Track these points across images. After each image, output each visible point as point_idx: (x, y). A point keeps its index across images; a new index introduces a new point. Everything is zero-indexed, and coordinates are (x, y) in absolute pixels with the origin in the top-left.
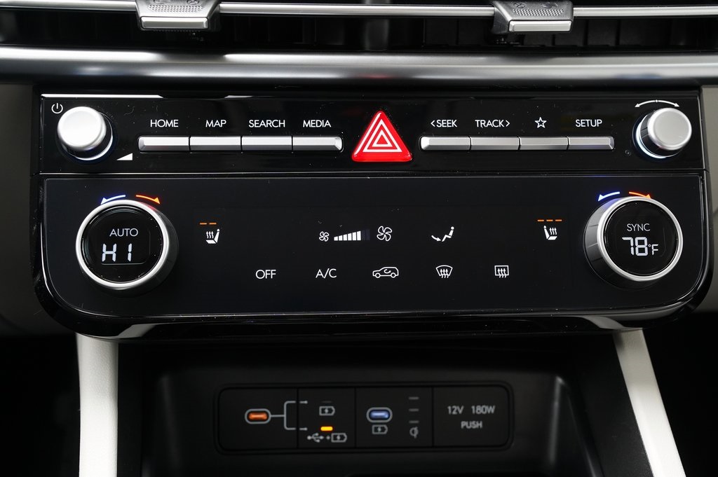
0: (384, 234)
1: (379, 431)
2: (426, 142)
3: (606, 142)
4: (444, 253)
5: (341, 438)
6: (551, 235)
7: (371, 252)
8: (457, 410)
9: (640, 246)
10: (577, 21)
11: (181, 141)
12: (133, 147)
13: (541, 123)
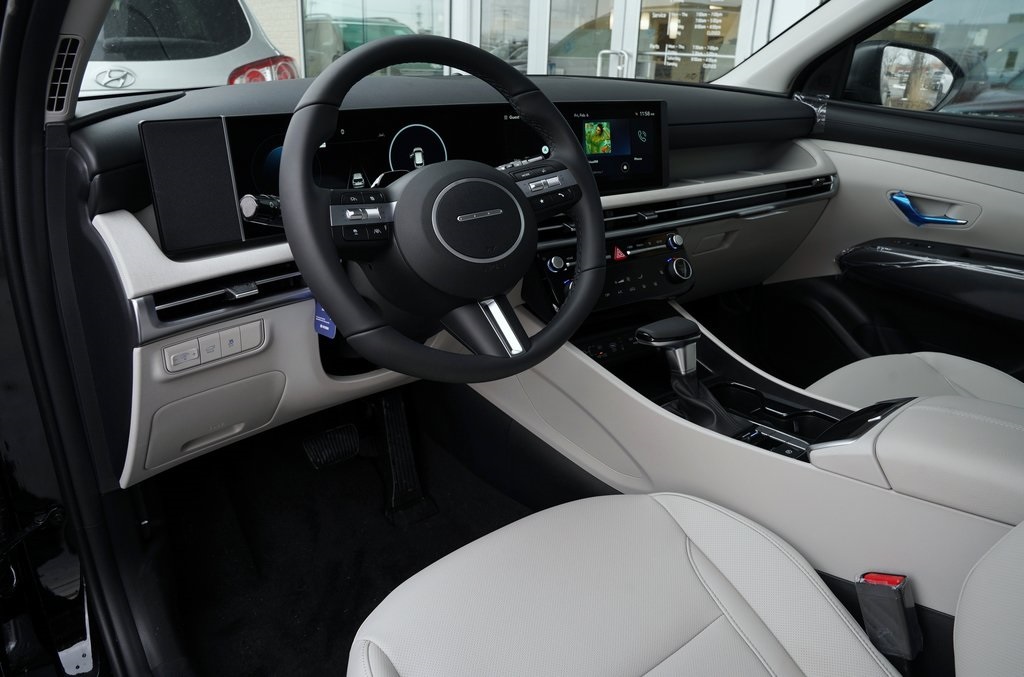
0: (629, 279)
2: (629, 253)
3: (664, 245)
4: (642, 282)
7: (627, 284)
9: (684, 270)
12: (567, 266)
13: (649, 243)
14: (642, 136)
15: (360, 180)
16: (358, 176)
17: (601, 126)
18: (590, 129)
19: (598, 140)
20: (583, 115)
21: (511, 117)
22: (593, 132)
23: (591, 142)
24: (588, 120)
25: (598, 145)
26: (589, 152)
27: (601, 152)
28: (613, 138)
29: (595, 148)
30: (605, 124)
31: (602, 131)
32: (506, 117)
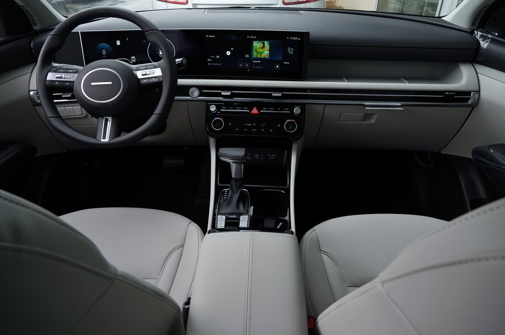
0: (254, 124)
1: (256, 158)
2: (261, 111)
3: (288, 112)
4: (263, 128)
5: (250, 159)
6: (279, 126)
7: (252, 127)
8: (269, 155)
9: (291, 127)
10: (282, 94)
11: (226, 110)
12: (220, 111)
13: (279, 109)
14: (291, 51)
15: (134, 59)
16: (133, 57)
17: (264, 44)
18: (257, 45)
19: (261, 50)
20: (253, 37)
21: (210, 36)
22: (258, 46)
23: (256, 51)
24: (255, 40)
25: (261, 54)
26: (255, 56)
27: (262, 57)
28: (270, 50)
29: (259, 54)
30: (266, 43)
31: (264, 46)
32: (207, 36)
